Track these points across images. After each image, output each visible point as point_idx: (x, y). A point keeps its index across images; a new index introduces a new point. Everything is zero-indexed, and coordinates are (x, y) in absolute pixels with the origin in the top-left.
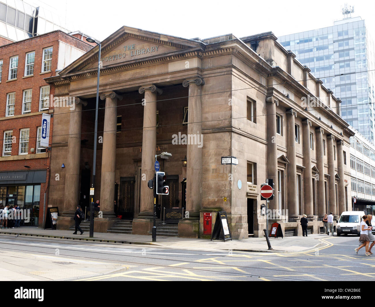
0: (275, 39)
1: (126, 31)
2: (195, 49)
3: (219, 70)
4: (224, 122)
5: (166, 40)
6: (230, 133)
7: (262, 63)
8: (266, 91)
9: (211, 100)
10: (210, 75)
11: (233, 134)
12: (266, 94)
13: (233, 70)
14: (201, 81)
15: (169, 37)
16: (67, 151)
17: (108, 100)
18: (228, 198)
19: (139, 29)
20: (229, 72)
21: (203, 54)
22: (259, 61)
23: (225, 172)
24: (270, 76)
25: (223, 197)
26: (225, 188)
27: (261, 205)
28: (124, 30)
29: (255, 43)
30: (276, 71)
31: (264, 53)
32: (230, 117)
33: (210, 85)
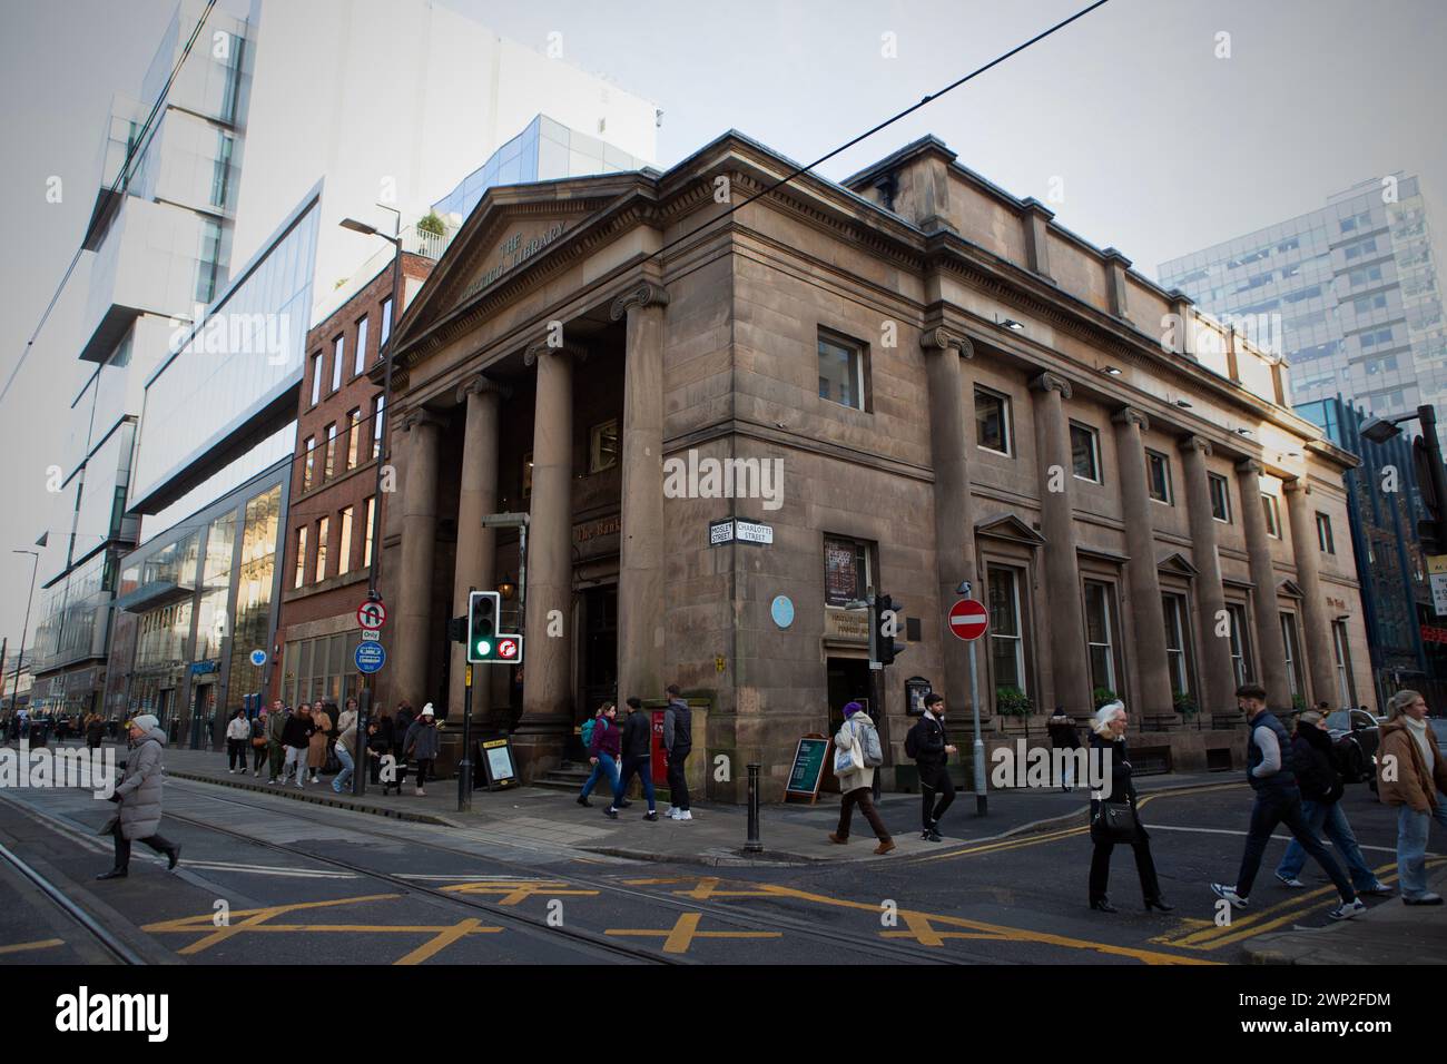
0: (948, 157)
1: (496, 202)
2: (626, 199)
3: (701, 251)
4: (716, 409)
5: (567, 195)
6: (731, 438)
7: (877, 221)
8: (921, 315)
9: (684, 345)
10: (682, 272)
11: (738, 440)
12: (921, 325)
13: (737, 237)
14: (652, 293)
15: (572, 185)
16: (399, 554)
17: (472, 400)
18: (728, 660)
19: (516, 187)
20: (726, 250)
21: (661, 213)
22: (857, 211)
23: (719, 571)
24: (928, 266)
25: (715, 658)
26: (719, 623)
27: (906, 681)
28: (491, 201)
29: (885, 180)
30: (941, 246)
31: (913, 204)
32: (729, 388)
33: (683, 300)
